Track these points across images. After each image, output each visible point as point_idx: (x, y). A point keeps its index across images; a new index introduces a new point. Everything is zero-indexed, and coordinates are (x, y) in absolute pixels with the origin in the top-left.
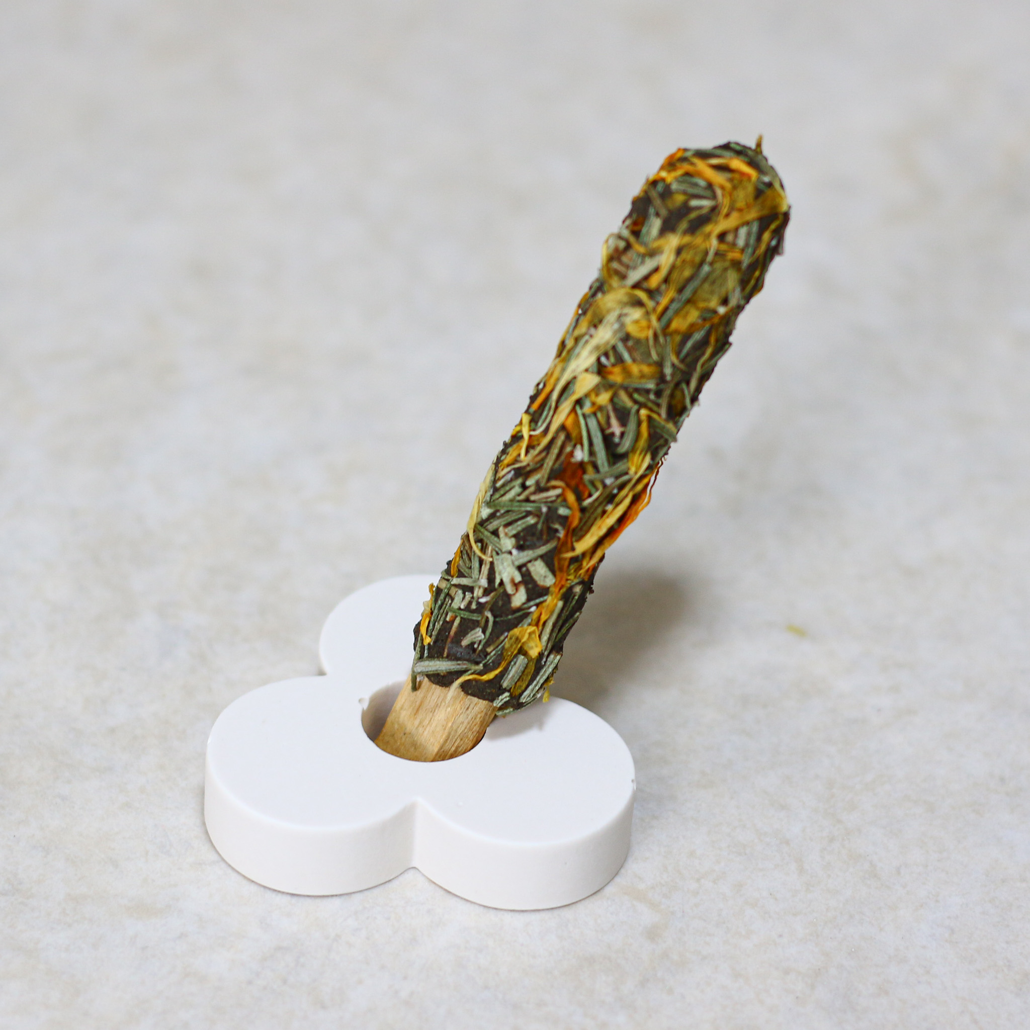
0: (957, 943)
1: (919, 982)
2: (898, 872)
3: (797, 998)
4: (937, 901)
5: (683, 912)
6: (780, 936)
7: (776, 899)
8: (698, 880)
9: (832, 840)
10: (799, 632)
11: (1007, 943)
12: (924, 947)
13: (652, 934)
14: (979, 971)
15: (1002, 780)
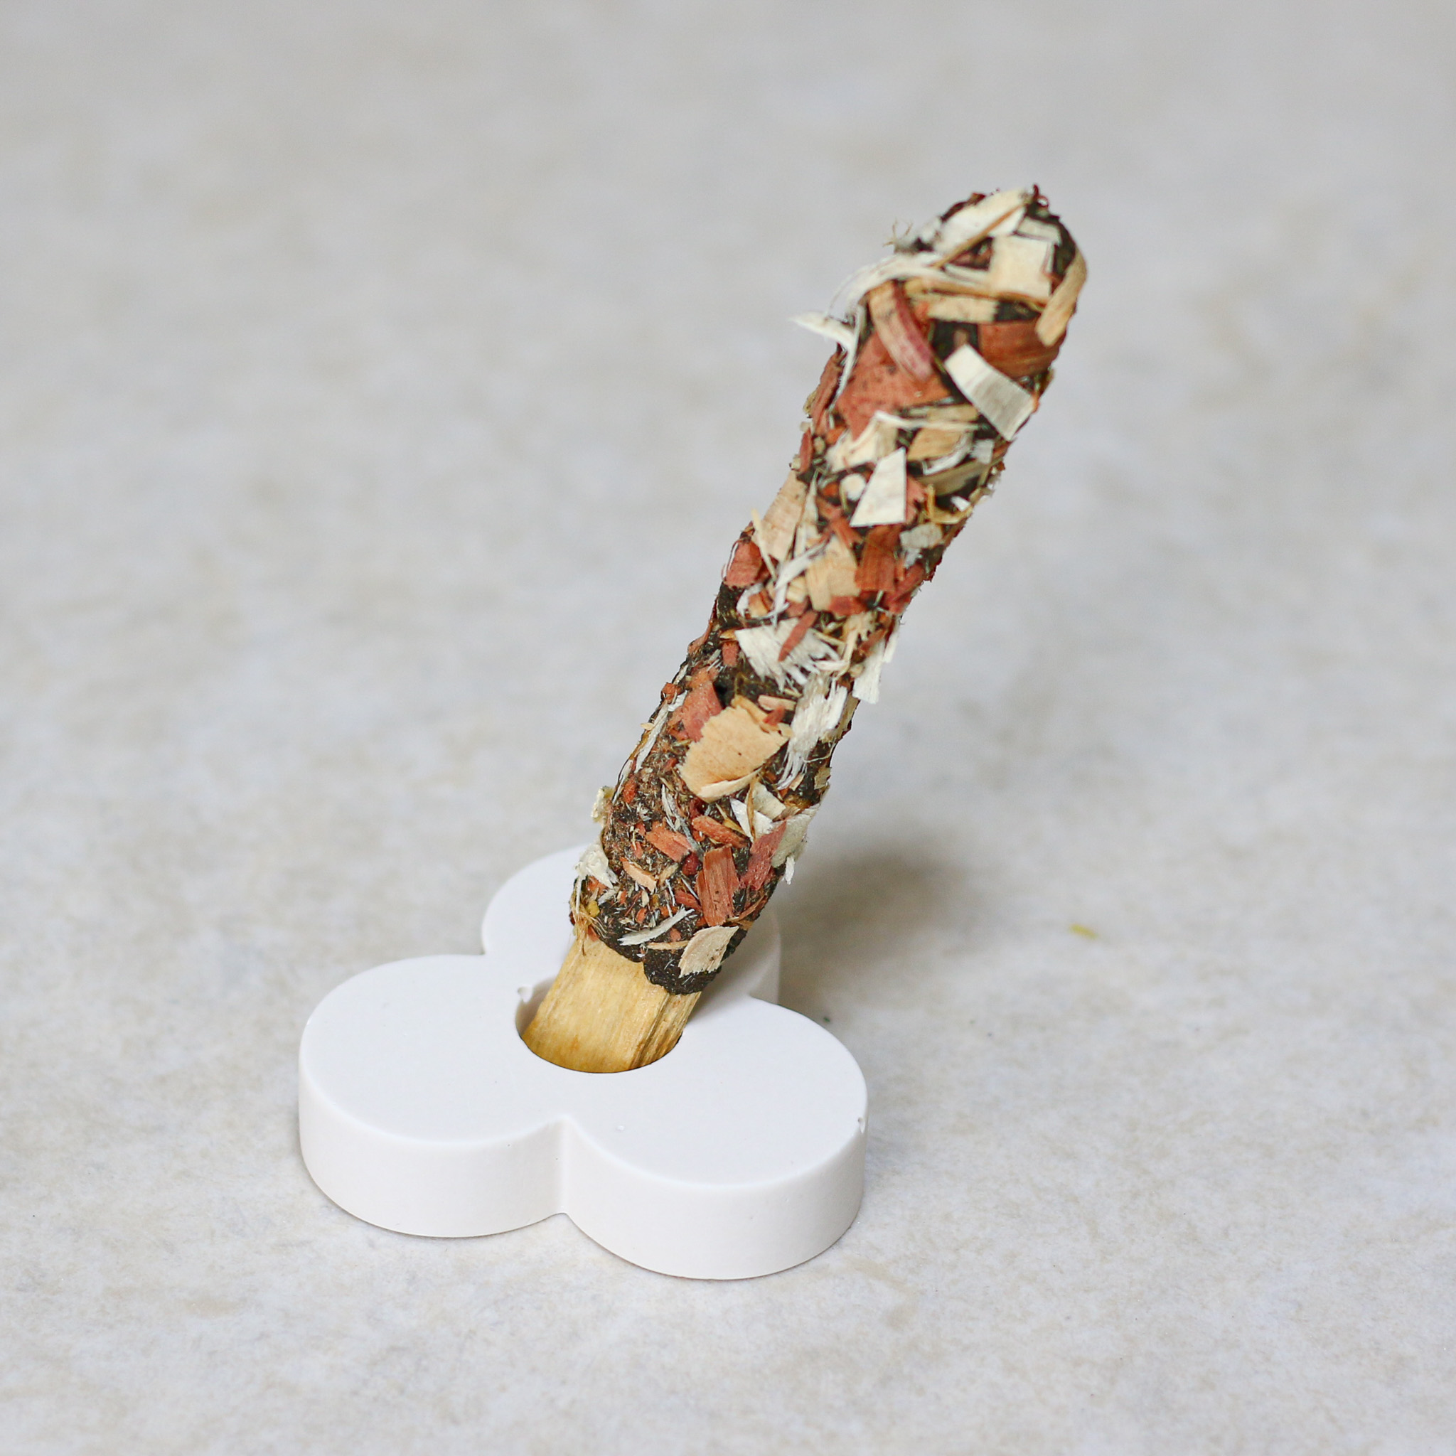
0: (1306, 1321)
1: (1257, 1372)
2: (1226, 1233)
3: (1092, 1395)
4: (1279, 1270)
5: (937, 1291)
6: (1068, 1318)
7: (1061, 1272)
8: (956, 1250)
9: (1136, 1195)
10: (1088, 933)
11: (1374, 1319)
12: (1262, 1328)
13: (895, 1319)
14: (1337, 1357)
15: (1365, 1114)
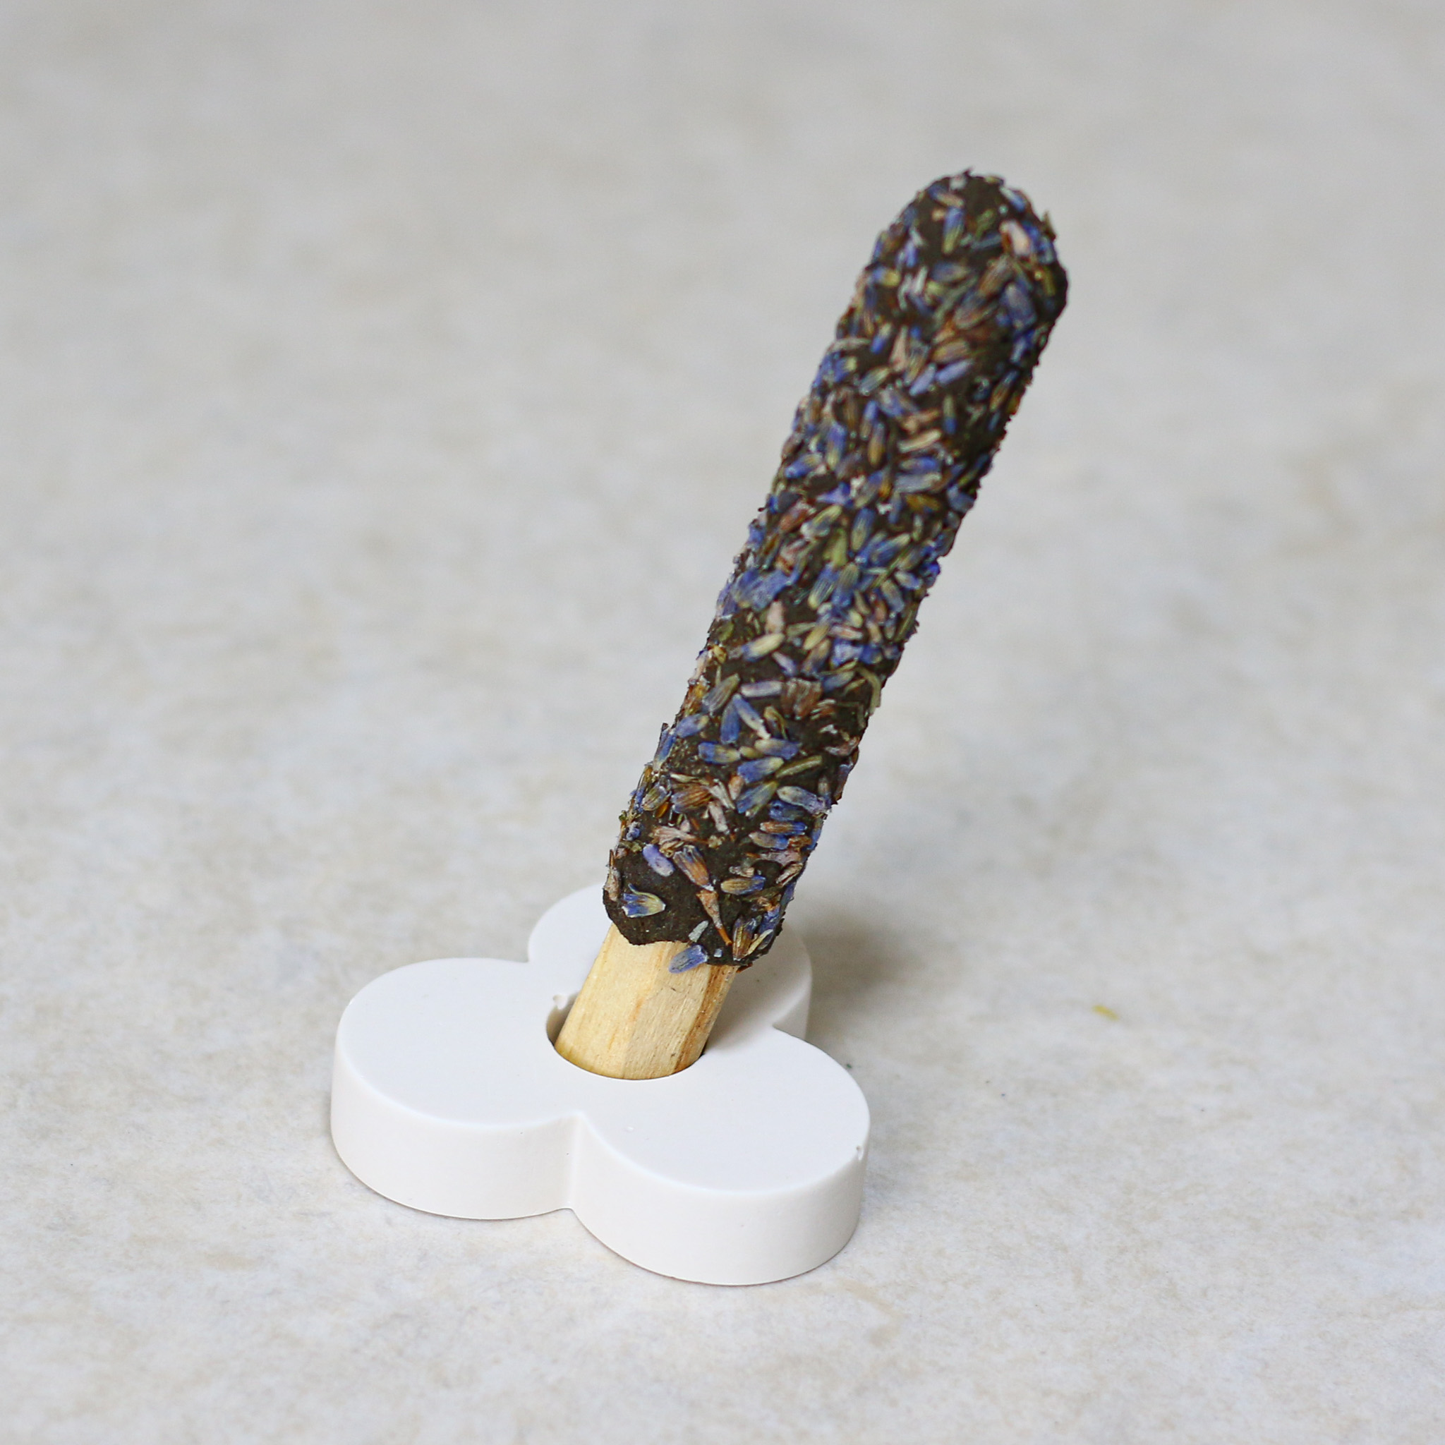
0: (1270, 1378)
1: (1216, 1419)
2: (1205, 1293)
3: (1056, 1423)
4: (1251, 1330)
5: (921, 1316)
6: (1043, 1353)
7: (1042, 1312)
8: (944, 1282)
9: (1123, 1251)
10: (1110, 1014)
11: (1336, 1384)
12: (1227, 1380)
13: (878, 1338)
14: (1296, 1413)
15: (1353, 1201)
